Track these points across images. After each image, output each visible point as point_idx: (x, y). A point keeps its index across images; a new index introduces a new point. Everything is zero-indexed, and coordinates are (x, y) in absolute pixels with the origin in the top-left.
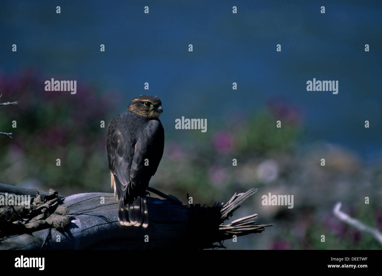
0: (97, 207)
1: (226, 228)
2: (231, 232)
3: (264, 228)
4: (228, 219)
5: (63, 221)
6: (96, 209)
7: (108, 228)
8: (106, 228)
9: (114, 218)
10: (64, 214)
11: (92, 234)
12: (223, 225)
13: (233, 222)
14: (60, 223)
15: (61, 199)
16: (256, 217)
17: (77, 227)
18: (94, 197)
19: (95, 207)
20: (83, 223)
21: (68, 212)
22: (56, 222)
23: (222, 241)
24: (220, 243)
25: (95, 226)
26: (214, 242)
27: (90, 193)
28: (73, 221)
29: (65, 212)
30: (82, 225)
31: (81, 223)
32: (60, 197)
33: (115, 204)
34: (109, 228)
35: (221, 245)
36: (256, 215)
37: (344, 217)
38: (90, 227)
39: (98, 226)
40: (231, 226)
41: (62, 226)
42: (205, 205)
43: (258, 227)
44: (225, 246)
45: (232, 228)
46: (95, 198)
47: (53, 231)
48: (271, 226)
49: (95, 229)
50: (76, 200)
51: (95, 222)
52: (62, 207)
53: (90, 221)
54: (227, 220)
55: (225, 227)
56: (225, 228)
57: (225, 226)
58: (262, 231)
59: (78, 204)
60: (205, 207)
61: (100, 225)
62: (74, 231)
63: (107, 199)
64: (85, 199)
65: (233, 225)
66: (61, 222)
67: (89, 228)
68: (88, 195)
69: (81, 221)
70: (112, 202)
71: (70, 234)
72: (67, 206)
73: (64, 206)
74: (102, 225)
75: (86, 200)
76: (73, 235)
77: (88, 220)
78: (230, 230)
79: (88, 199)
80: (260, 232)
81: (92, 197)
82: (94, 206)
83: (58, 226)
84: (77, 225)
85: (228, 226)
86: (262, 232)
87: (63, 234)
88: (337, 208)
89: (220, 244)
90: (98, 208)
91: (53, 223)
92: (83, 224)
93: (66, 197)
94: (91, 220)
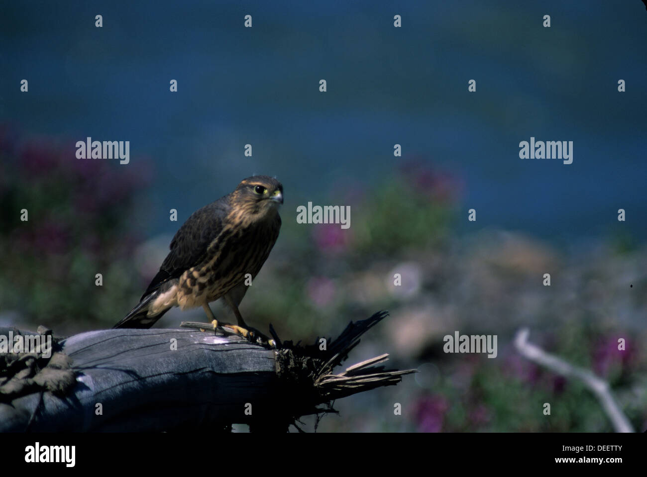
0: (118, 354)
1: (338, 380)
2: (346, 386)
3: (401, 377)
4: (341, 365)
5: (62, 378)
6: (117, 356)
7: (138, 388)
8: (136, 387)
9: (148, 371)
10: (63, 367)
11: (112, 398)
12: (331, 374)
13: (348, 369)
14: (57, 383)
15: (57, 342)
16: (387, 359)
17: (87, 388)
18: (114, 336)
19: (117, 353)
20: (96, 381)
21: (71, 364)
22: (51, 382)
23: (332, 402)
24: (329, 404)
25: (117, 385)
26: (318, 404)
27: (107, 331)
28: (80, 379)
29: (66, 364)
30: (94, 384)
31: (93, 381)
32: (56, 339)
33: (149, 348)
34: (140, 387)
35: (329, 409)
36: (386, 355)
37: (533, 352)
38: (108, 387)
39: (122, 386)
40: (345, 376)
41: (61, 387)
42: (299, 342)
43: (390, 375)
44: (336, 410)
45: (347, 378)
46: (114, 339)
47: (47, 396)
48: (412, 372)
49: (118, 390)
50: (83, 342)
51: (118, 379)
52: (61, 356)
53: (108, 377)
54: (338, 366)
55: (336, 378)
56: (335, 380)
57: (335, 376)
58: (399, 381)
59: (86, 349)
60: (301, 344)
61: (126, 384)
62: (82, 395)
63: (135, 340)
64: (99, 341)
65: (349, 374)
66: (59, 382)
67: (107, 389)
68: (103, 333)
69: (93, 378)
70: (145, 345)
71: (76, 401)
72: (68, 354)
73: (64, 353)
74: (128, 384)
75: (99, 343)
76: (81, 401)
77: (104, 376)
78: (344, 382)
79: (104, 341)
80: (395, 383)
81: (110, 337)
82: (114, 352)
83: (55, 387)
84: (87, 384)
85: (340, 375)
86: (397, 384)
87: (65, 401)
88: (522, 340)
89: (328, 407)
90: (122, 355)
91: (45, 383)
92: (96, 383)
93: (66, 338)
94: (109, 375)
